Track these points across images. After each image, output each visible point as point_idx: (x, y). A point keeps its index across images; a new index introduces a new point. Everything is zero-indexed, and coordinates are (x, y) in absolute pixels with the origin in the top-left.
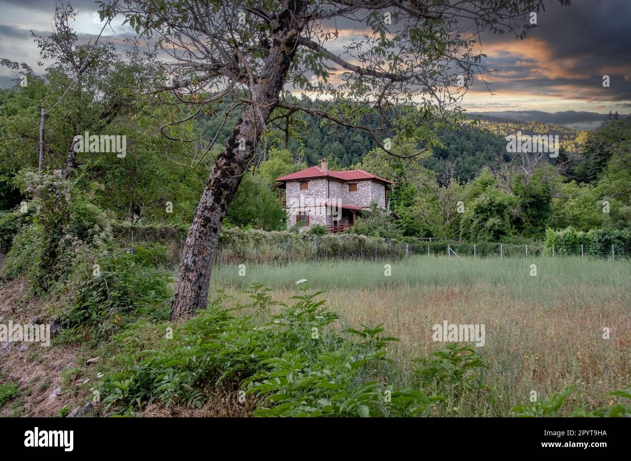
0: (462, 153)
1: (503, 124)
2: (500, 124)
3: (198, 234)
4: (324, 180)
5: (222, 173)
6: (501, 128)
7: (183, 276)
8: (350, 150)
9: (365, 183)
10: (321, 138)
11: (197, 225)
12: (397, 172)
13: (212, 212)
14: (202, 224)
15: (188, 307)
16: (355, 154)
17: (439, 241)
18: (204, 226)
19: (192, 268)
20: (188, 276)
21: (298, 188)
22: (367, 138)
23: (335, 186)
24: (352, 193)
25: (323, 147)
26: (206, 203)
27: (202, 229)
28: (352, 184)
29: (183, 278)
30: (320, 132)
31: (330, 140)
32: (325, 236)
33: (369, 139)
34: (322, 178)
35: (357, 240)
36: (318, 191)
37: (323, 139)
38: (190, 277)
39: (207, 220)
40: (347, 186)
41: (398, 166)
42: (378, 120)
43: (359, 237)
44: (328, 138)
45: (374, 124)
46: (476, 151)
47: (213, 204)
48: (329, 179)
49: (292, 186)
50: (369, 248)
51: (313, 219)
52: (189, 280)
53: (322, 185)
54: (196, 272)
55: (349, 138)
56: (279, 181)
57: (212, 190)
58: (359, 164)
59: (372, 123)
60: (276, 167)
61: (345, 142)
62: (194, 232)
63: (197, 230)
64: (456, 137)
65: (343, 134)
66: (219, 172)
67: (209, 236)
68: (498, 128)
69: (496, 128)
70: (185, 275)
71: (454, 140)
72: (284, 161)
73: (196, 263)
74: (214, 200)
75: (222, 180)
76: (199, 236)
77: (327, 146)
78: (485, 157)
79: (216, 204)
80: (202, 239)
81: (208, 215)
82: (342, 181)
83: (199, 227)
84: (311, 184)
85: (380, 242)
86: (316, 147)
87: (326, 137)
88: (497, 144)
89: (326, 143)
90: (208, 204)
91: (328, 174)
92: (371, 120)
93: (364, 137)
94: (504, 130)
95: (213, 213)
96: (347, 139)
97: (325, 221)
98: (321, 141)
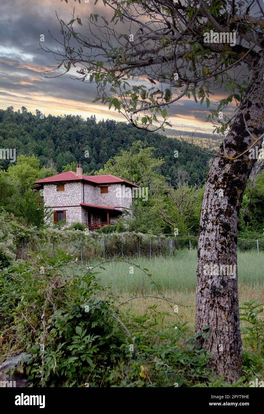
0: (175, 163)
1: (205, 139)
2: (203, 139)
3: (219, 246)
4: (80, 183)
5: (232, 168)
6: (204, 142)
7: (211, 302)
8: (80, 159)
9: (116, 186)
10: (54, 148)
11: (214, 233)
12: (135, 178)
13: (229, 216)
14: (221, 232)
15: (228, 346)
16: (85, 162)
17: (183, 237)
18: (224, 235)
19: (222, 292)
20: (218, 303)
21: (55, 190)
22: (94, 149)
23: (89, 189)
24: (104, 195)
25: (57, 155)
26: (219, 205)
27: (223, 238)
28: (104, 187)
29: (212, 306)
30: (53, 143)
31: (62, 150)
32: (112, 234)
33: (96, 149)
34: (77, 181)
35: (136, 238)
36: (74, 193)
37: (56, 148)
38: (222, 304)
39: (226, 227)
40: (99, 189)
41: (135, 172)
42: (103, 134)
43: (137, 234)
44: (61, 148)
45: (100, 138)
46: (187, 160)
47: (228, 206)
48: (84, 182)
49: (49, 188)
50: (145, 245)
51: (69, 218)
52: (222, 308)
53: (78, 187)
54: (228, 296)
55: (79, 148)
56: (37, 183)
57: (223, 188)
58: (101, 170)
59: (99, 136)
60: (25, 171)
61: (75, 152)
62: (212, 243)
63: (216, 240)
64: (169, 149)
65: (74, 145)
66: (228, 167)
67: (232, 247)
68: (202, 142)
69: (200, 143)
70: (214, 301)
71: (168, 151)
72: (32, 166)
73: (226, 284)
74: (229, 202)
75: (234, 176)
76: (222, 248)
77: (60, 155)
78: (194, 165)
79: (232, 207)
80: (226, 252)
81: (226, 220)
82: (94, 185)
83: (218, 236)
84: (67, 186)
85: (152, 239)
86: (50, 155)
87: (59, 147)
88: (203, 155)
89: (59, 152)
90: (222, 207)
91: (83, 178)
92: (97, 134)
93: (92, 148)
94: (207, 144)
95: (231, 218)
96: (77, 149)
97: (81, 219)
98: (55, 151)
